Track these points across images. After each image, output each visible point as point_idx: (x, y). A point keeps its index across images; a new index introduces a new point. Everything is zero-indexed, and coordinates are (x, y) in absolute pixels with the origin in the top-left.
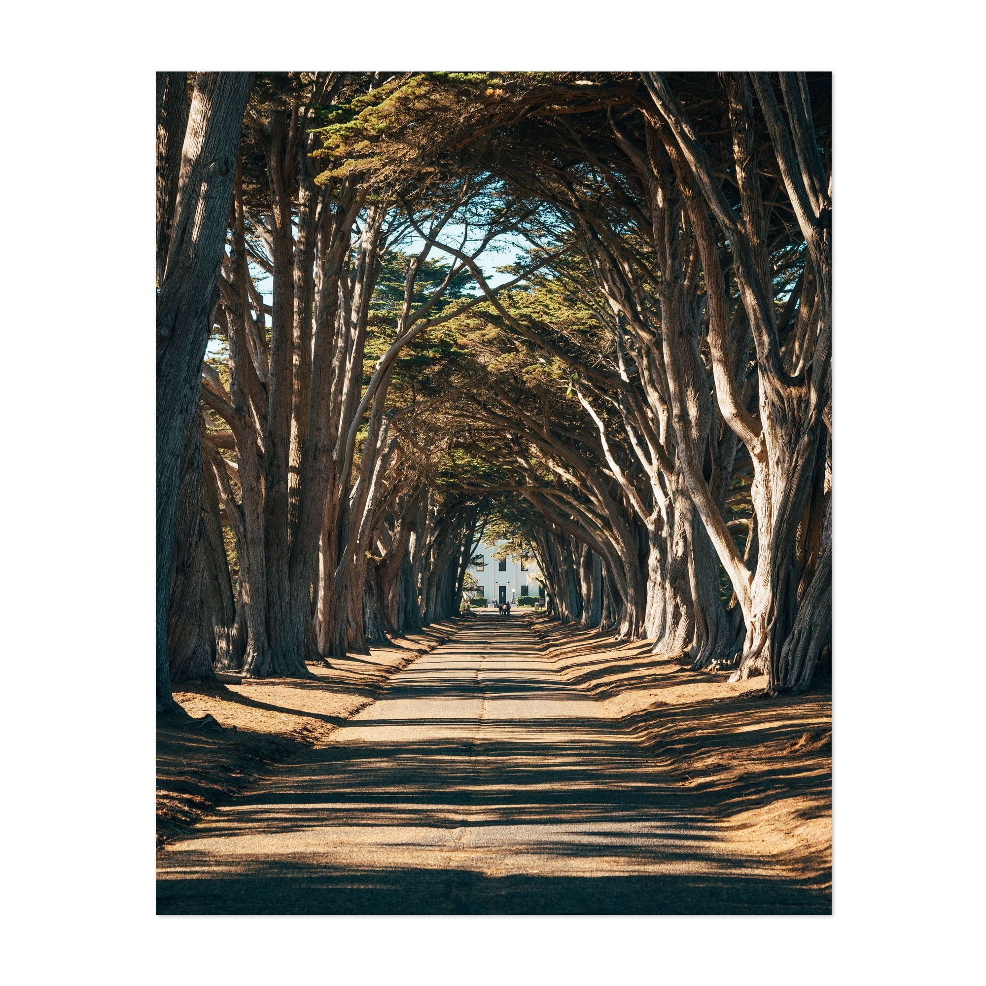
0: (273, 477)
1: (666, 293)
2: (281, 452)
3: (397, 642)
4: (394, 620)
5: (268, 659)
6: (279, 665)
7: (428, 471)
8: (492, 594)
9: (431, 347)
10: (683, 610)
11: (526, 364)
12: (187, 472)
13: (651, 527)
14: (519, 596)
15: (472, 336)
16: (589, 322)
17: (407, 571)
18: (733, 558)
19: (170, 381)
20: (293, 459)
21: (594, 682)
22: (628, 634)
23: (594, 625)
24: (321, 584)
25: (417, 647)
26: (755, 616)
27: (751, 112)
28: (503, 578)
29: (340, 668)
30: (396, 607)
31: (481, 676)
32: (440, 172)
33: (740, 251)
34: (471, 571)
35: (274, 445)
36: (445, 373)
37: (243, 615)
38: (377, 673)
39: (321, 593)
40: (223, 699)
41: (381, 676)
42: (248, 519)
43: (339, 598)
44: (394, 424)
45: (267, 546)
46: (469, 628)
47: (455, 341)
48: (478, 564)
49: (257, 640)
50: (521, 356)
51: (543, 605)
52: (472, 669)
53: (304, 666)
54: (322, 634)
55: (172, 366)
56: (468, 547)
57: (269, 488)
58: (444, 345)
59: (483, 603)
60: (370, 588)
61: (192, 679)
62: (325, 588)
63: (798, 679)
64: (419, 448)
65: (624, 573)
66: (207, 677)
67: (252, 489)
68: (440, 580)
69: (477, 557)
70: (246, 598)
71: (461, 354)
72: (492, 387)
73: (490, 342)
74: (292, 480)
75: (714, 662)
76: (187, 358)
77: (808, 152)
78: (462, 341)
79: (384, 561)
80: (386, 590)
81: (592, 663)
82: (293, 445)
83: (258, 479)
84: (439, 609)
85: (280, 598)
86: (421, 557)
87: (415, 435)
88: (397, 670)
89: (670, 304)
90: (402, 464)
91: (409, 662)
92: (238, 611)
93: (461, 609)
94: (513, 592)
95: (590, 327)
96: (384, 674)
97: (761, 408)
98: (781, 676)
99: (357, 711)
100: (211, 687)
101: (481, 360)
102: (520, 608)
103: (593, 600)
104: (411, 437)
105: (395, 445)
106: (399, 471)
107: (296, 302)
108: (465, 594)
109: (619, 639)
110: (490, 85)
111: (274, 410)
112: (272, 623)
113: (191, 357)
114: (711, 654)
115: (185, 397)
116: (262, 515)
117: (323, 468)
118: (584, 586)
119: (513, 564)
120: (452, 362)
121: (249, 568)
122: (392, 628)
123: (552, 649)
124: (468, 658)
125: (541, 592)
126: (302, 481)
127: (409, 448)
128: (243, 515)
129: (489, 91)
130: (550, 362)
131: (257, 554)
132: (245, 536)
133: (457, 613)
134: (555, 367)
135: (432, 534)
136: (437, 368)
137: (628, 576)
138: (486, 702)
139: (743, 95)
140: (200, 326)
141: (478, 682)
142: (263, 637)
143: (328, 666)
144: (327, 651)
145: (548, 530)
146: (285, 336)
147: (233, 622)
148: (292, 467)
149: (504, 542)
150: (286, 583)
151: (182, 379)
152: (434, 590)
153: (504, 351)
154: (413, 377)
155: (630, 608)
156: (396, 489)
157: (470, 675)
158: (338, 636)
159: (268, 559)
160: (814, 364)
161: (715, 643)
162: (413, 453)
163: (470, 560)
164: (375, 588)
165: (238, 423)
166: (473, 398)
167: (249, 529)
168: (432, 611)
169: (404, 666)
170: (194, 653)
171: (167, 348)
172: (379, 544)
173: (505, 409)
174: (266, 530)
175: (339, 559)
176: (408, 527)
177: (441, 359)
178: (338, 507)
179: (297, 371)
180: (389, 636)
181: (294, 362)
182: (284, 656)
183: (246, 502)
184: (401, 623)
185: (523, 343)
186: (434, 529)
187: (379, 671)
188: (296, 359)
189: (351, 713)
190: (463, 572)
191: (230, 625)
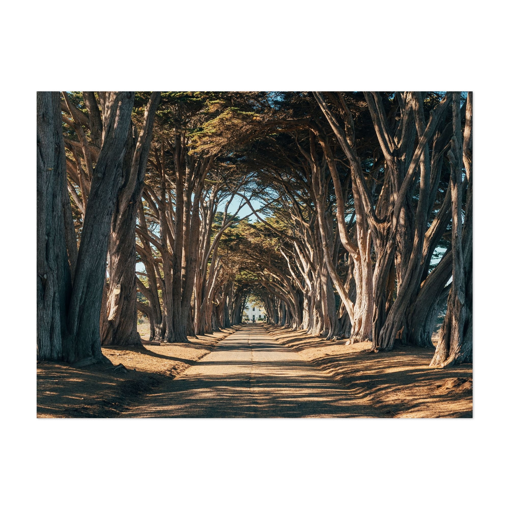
0: (176, 270)
1: (320, 200)
2: (178, 261)
3: (222, 330)
4: (222, 324)
5: (174, 336)
6: (177, 338)
7: (233, 275)
8: (251, 317)
9: (233, 235)
10: (319, 319)
11: (263, 241)
12: (129, 257)
13: (304, 292)
14: (258, 318)
15: (246, 232)
16: (284, 228)
17: (226, 309)
18: (346, 298)
19: (102, 199)
20: (183, 264)
21: (290, 344)
22: (296, 328)
23: (282, 326)
24: (196, 310)
25: (229, 332)
26: (356, 320)
27: (353, 128)
28: (254, 313)
29: (201, 339)
30: (223, 320)
31: (250, 342)
32: (236, 167)
33: (357, 169)
34: (245, 311)
35: (176, 259)
36: (237, 244)
37: (165, 320)
38: (214, 341)
39: (196, 314)
40: (142, 353)
41: (215, 342)
42: (166, 285)
43: (202, 315)
44: (221, 260)
45: (173, 295)
46: (245, 327)
47: (241, 234)
48: (247, 309)
49: (169, 329)
50: (262, 238)
51: (265, 321)
52: (246, 339)
53: (187, 339)
54: (196, 328)
55: (103, 192)
56: (244, 304)
57: (174, 274)
58: (237, 235)
59: (248, 320)
60: (214, 313)
61: (130, 344)
62: (197, 312)
63: (387, 345)
64: (229, 268)
65: (295, 308)
66: (137, 344)
67: (168, 274)
68: (236, 313)
69: (247, 307)
70: (166, 313)
71: (243, 238)
72: (253, 249)
73: (252, 234)
74: (183, 272)
75: (335, 337)
76: (111, 188)
77: (387, 127)
78: (243, 234)
79: (219, 305)
80: (219, 314)
81: (287, 337)
82: (183, 259)
83: (170, 271)
84: (236, 321)
85: (178, 314)
86: (230, 305)
87: (228, 264)
88: (221, 339)
89: (321, 204)
90: (224, 273)
91: (226, 337)
92: (163, 319)
93: (242, 322)
94: (257, 317)
95: (284, 230)
96: (216, 341)
97: (358, 240)
98: (380, 344)
99: (202, 357)
100: (138, 348)
101: (249, 240)
102: (259, 321)
103: (283, 318)
104: (226, 264)
105: (221, 266)
106: (223, 275)
107: (184, 209)
108: (243, 317)
109: (293, 329)
110: (255, 116)
111: (176, 246)
112: (175, 323)
113: (113, 187)
114: (333, 334)
115: (110, 207)
116: (172, 284)
117: (193, 267)
118: (279, 313)
119: (257, 309)
120: (240, 240)
121: (166, 303)
122: (221, 326)
123: (271, 333)
124: (245, 335)
125: (265, 317)
126: (186, 272)
127: (225, 267)
128: (164, 284)
129: (255, 118)
130: (271, 240)
131: (170, 298)
132: (165, 291)
133: (241, 323)
134: (273, 242)
135: (234, 298)
136: (235, 242)
137: (296, 309)
138: (253, 353)
139: (350, 122)
140: (118, 173)
141: (249, 344)
142: (172, 328)
143: (197, 338)
144: (198, 333)
145: (268, 297)
146: (180, 219)
147: (161, 322)
148: (183, 267)
149: (254, 303)
150: (180, 309)
151: (108, 198)
152: (234, 315)
153: (256, 237)
154: (227, 245)
155: (297, 319)
156: (222, 281)
157: (246, 341)
158: (202, 328)
159: (174, 300)
160: (394, 210)
161: (334, 330)
162: (228, 270)
163: (244, 307)
164: (216, 314)
165: (163, 250)
166: (246, 252)
167: (167, 288)
168: (234, 321)
169: (224, 338)
170: (131, 333)
171: (101, 183)
172: (217, 300)
173: (256, 256)
174: (173, 289)
175: (202, 302)
176: (226, 295)
177: (236, 239)
178: (202, 285)
179: (185, 233)
180: (220, 329)
181: (184, 229)
182: (179, 335)
183: (166, 279)
184: (224, 325)
185: (263, 234)
186: (234, 297)
187: (215, 340)
188: (184, 228)
189: (199, 358)
190: (243, 311)
191: (160, 323)
